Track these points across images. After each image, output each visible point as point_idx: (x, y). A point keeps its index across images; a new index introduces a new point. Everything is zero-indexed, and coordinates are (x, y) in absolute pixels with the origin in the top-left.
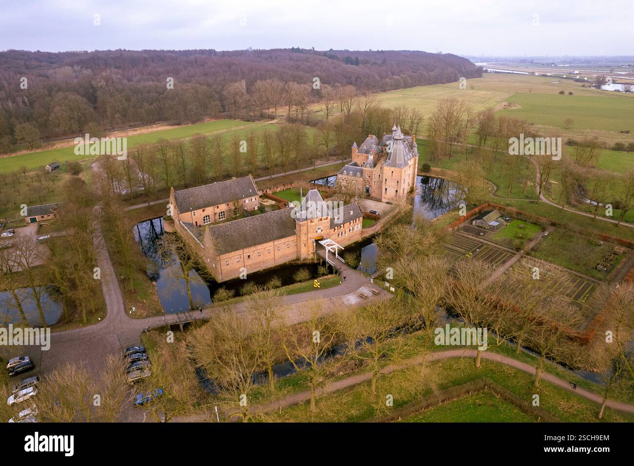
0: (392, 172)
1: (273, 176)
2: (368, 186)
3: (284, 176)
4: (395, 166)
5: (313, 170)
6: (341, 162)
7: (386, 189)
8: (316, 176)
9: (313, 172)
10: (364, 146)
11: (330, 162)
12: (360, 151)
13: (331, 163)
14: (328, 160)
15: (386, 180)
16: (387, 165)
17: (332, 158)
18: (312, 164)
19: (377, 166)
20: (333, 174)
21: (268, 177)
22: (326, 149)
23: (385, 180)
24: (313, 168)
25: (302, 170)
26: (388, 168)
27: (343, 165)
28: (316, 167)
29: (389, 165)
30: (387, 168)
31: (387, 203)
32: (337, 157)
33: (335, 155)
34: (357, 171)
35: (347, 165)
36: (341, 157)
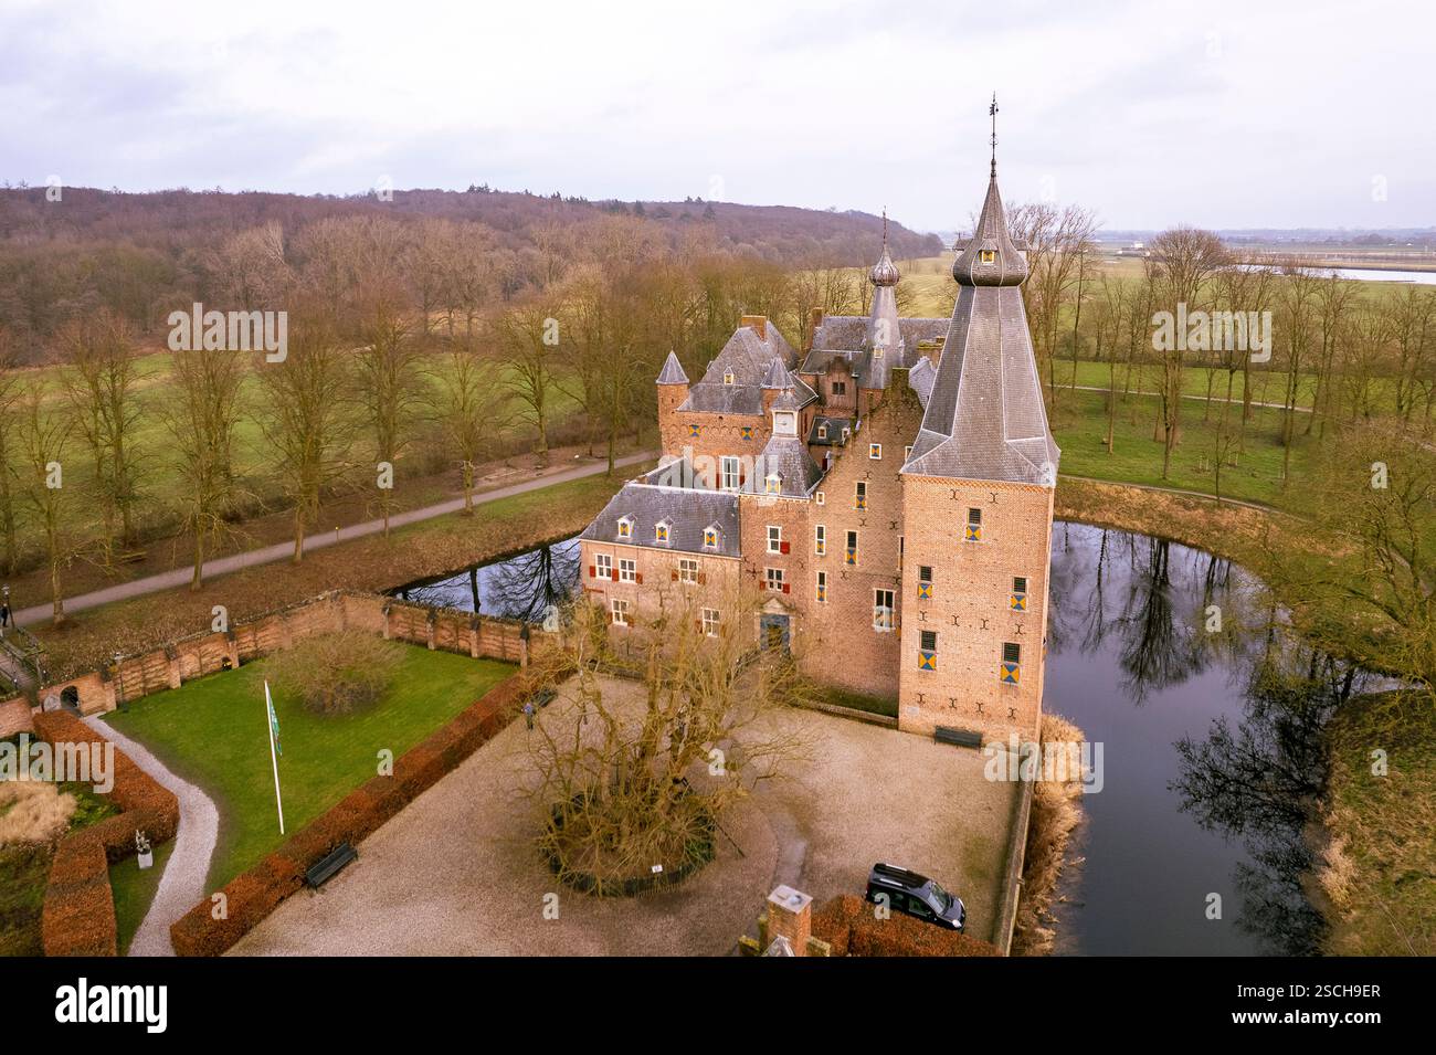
0: (975, 515)
1: (211, 569)
2: (774, 608)
3: (289, 560)
4: (996, 474)
5: (465, 514)
6: (603, 467)
7: (929, 640)
8: (474, 546)
9: (463, 524)
10: (725, 374)
11: (553, 470)
12: (704, 399)
13: (556, 476)
14: (544, 463)
15: (926, 573)
16: (932, 470)
17: (563, 452)
18: (462, 485)
19: (834, 480)
20: (564, 530)
21: (186, 575)
22: (534, 415)
23: (917, 572)
24: (459, 505)
25: (395, 521)
26: (939, 490)
27: (613, 481)
28: (476, 500)
29: (943, 469)
30: (936, 488)
31: (943, 736)
32: (587, 450)
33: (574, 442)
34: (702, 512)
35: (633, 484)
36: (602, 449)
